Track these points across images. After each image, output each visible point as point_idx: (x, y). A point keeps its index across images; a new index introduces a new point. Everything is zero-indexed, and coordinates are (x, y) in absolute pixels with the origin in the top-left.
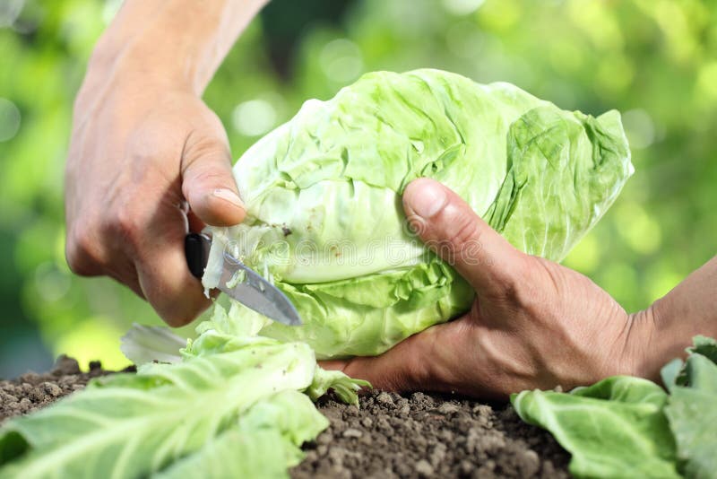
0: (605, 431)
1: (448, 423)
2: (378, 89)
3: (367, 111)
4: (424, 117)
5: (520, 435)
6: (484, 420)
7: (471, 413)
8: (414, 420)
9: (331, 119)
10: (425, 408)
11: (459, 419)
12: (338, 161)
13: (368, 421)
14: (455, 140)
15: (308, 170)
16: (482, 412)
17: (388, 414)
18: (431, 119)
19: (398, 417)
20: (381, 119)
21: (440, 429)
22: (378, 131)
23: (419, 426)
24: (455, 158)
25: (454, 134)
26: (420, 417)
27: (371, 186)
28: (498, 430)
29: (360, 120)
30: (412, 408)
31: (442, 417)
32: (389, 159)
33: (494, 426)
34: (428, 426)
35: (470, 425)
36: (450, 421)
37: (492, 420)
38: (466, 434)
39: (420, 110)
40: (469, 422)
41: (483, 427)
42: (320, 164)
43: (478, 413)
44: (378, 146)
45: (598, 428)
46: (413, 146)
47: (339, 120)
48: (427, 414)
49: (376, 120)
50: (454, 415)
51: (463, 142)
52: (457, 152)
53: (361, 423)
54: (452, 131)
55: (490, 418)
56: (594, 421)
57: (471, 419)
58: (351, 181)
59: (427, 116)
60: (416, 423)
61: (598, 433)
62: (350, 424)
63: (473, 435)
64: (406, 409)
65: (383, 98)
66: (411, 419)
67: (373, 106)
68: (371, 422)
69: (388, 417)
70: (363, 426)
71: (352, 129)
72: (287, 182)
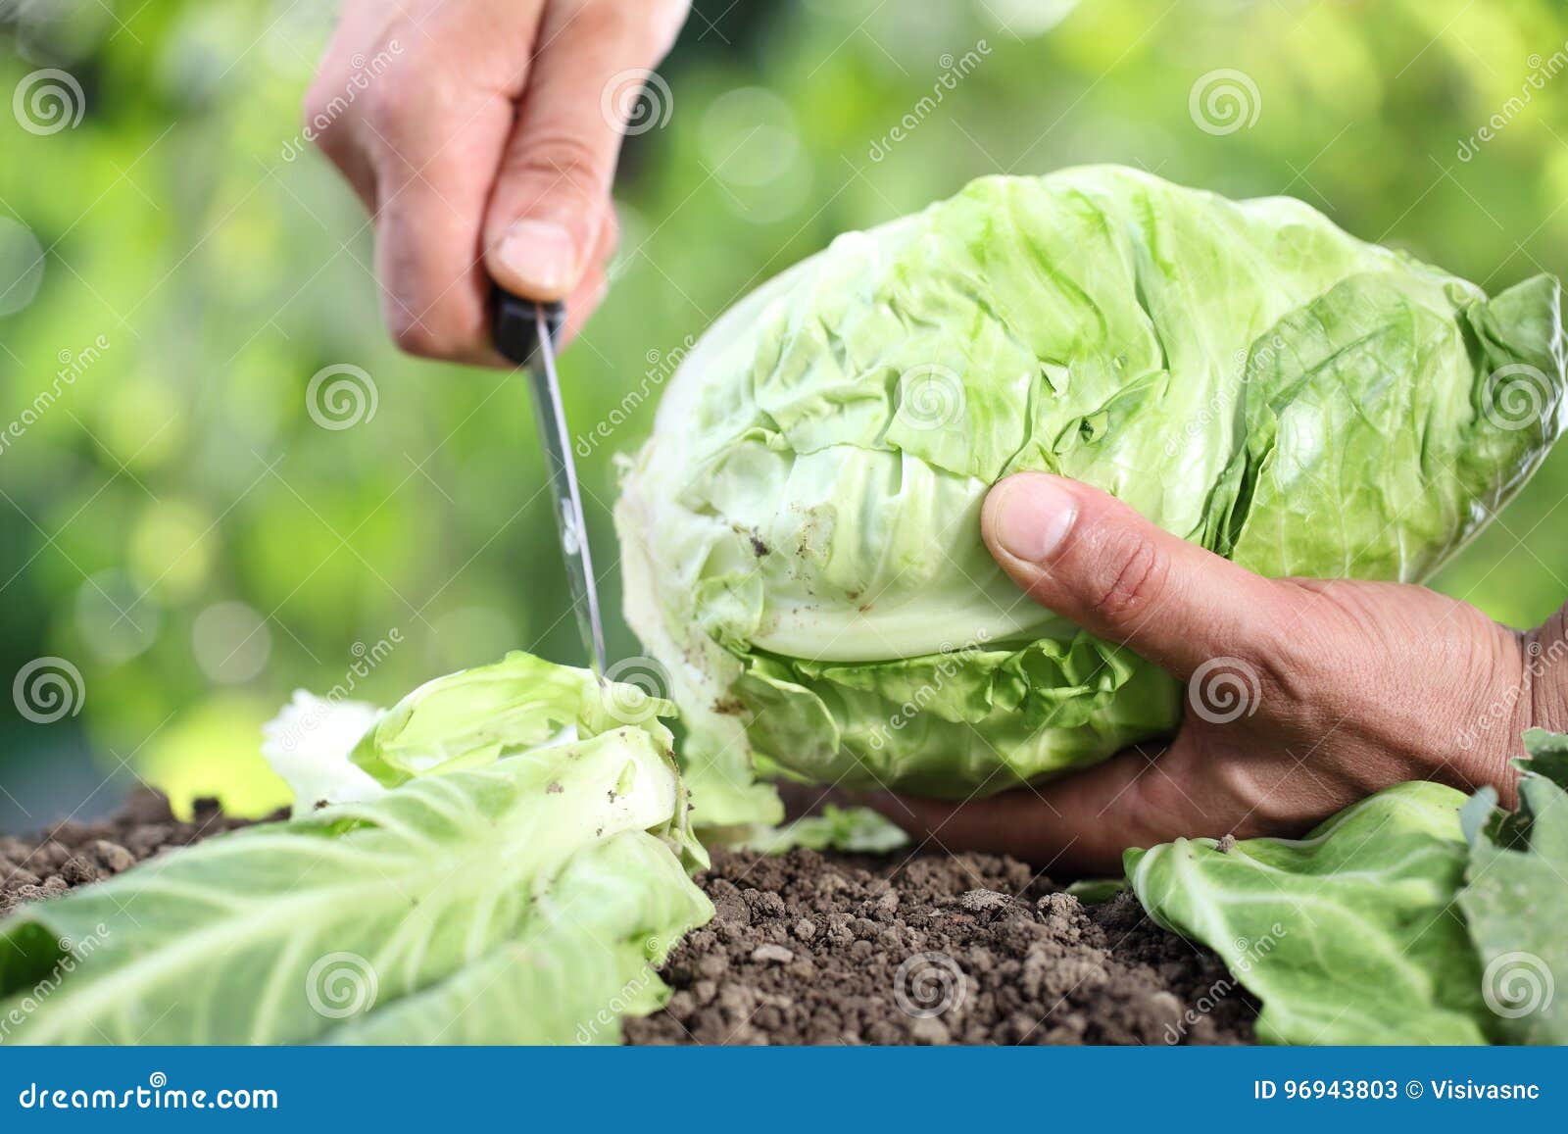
0: (1332, 952)
1: (983, 931)
2: (989, 231)
3: (957, 283)
4: (1082, 303)
5: (1140, 959)
6: (1060, 923)
7: (1033, 910)
8: (908, 925)
9: (876, 298)
10: (931, 898)
11: (1006, 923)
12: (879, 399)
13: (806, 927)
14: (1148, 361)
15: (816, 412)
16: (1056, 908)
17: (850, 911)
18: (1097, 311)
19: (873, 917)
20: (984, 306)
21: (965, 943)
22: (974, 335)
23: (918, 938)
24: (1137, 406)
25: (1147, 346)
26: (921, 918)
27: (938, 470)
28: (1093, 946)
29: (938, 305)
30: (902, 899)
31: (970, 919)
32: (984, 408)
33: (1082, 936)
34: (939, 938)
35: (1031, 936)
36: (986, 928)
37: (1079, 924)
38: (1021, 956)
39: (1075, 288)
40: (1027, 929)
41: (1059, 939)
42: (841, 402)
43: (1048, 910)
44: (964, 376)
45: (1318, 945)
46: (1045, 377)
47: (892, 304)
48: (937, 912)
49: (972, 307)
50: (997, 914)
51: (1166, 365)
52: (1144, 394)
53: (790, 931)
54: (1144, 337)
55: (1075, 919)
56: (1309, 928)
57: (1032, 923)
58: (898, 453)
59: (1088, 300)
60: (911, 929)
61: (1319, 956)
62: (768, 932)
63: (1037, 957)
64: (890, 900)
65: (996, 256)
66: (900, 922)
67: (972, 274)
68: (812, 928)
69: (850, 917)
70: (797, 937)
71: (919, 323)
72: (769, 435)
